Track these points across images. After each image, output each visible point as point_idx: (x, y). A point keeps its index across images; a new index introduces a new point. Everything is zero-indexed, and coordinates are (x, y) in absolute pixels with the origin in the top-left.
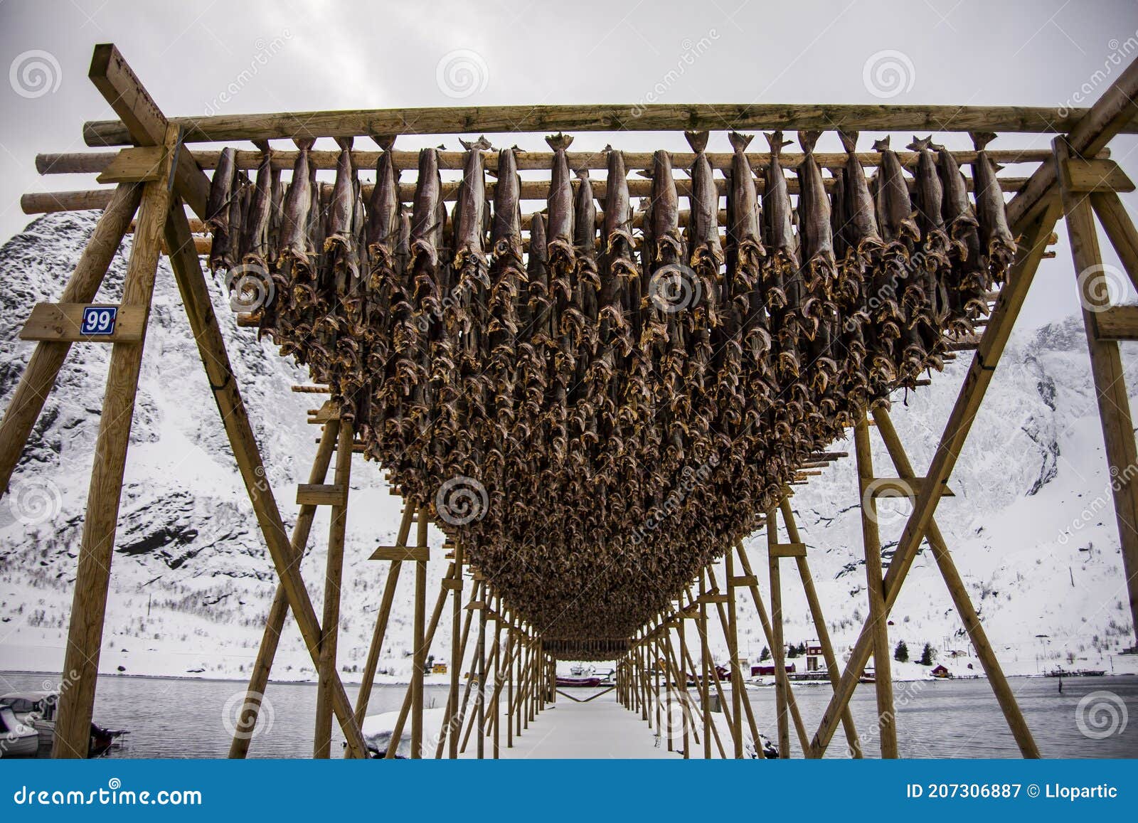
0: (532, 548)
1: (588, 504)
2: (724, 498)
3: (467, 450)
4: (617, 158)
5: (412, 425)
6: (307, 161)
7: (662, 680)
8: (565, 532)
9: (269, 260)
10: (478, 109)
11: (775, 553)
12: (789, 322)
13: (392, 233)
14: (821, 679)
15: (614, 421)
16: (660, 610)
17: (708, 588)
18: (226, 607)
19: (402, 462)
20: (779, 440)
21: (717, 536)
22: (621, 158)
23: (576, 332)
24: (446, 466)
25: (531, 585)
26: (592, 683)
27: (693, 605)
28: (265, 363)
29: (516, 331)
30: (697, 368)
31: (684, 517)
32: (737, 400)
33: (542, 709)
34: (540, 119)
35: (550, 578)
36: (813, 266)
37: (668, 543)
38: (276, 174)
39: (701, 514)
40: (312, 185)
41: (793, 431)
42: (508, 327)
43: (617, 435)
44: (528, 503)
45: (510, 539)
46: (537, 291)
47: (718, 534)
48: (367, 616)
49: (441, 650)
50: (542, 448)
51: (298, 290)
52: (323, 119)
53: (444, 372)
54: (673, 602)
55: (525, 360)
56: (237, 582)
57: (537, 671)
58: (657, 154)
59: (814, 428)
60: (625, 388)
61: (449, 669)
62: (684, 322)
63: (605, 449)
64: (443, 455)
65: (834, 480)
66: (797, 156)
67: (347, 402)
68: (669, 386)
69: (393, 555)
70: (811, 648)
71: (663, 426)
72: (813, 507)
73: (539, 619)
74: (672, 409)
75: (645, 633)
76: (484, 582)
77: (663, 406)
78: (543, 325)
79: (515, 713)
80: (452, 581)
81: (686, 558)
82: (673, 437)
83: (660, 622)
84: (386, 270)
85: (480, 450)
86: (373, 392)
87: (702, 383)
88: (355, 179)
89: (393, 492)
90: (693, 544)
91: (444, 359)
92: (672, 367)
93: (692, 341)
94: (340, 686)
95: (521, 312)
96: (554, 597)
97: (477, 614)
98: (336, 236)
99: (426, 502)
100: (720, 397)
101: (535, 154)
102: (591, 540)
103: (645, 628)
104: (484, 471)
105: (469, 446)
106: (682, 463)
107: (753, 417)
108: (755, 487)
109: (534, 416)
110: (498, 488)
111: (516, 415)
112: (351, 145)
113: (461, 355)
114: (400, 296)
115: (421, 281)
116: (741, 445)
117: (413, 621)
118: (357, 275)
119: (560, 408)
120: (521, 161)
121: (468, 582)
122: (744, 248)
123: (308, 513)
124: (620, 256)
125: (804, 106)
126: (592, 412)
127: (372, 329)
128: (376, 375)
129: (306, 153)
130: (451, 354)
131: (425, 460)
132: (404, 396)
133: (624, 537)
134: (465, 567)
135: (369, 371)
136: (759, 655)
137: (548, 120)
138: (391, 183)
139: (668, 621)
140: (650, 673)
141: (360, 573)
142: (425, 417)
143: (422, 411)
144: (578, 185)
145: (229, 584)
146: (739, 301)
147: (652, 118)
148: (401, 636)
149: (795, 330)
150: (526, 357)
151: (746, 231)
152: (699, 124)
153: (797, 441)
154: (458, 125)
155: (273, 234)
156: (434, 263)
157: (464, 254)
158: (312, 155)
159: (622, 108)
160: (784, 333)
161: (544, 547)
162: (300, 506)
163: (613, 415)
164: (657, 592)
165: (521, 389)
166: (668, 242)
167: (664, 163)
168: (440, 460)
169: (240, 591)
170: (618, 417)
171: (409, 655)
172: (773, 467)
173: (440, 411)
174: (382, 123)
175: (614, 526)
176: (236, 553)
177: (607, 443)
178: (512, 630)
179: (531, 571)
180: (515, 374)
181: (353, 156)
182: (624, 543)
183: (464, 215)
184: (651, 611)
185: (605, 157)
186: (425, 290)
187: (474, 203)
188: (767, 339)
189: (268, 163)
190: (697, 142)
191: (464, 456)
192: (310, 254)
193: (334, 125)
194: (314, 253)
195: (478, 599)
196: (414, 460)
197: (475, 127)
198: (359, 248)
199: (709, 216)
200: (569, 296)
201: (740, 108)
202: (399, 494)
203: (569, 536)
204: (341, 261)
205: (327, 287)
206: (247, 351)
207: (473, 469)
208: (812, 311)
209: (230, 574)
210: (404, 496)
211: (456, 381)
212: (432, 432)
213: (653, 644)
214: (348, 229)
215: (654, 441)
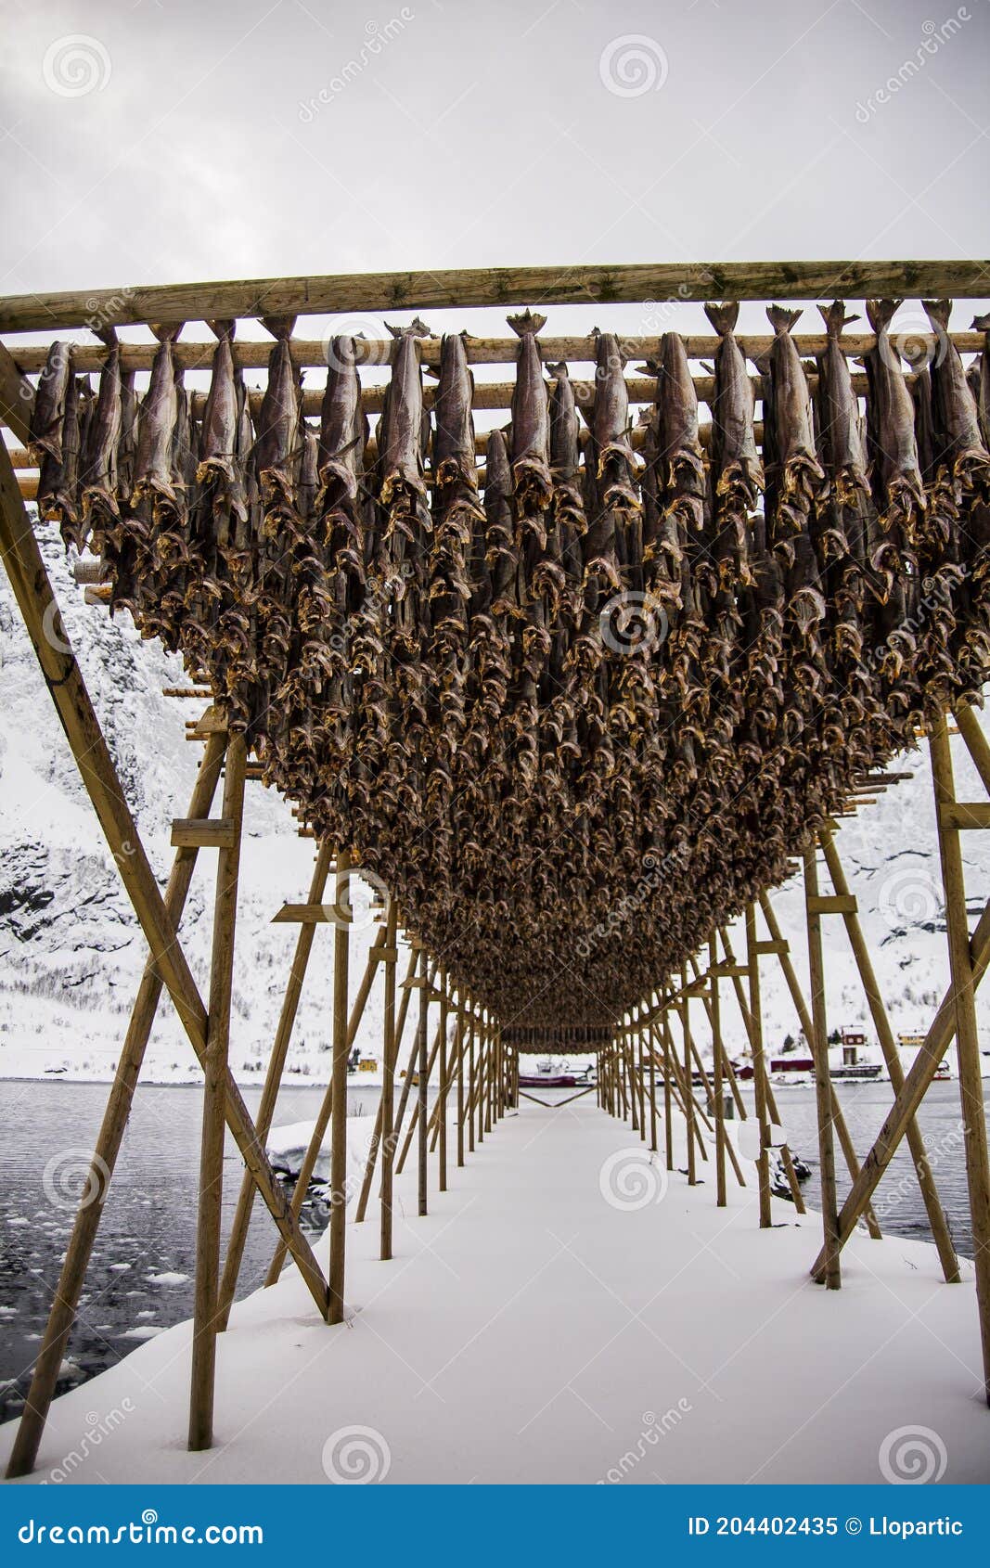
0: (488, 905)
1: (563, 843)
2: (748, 834)
3: (401, 771)
4: (610, 345)
5: (326, 737)
6: (168, 358)
7: (659, 1078)
8: (534, 884)
9: (120, 494)
10: (411, 276)
11: (815, 907)
12: (850, 581)
13: (292, 454)
14: (861, 1076)
15: (603, 726)
16: (656, 988)
17: (721, 956)
18: (93, 990)
19: (314, 789)
20: (826, 753)
21: (736, 887)
22: (614, 344)
23: (552, 595)
24: (373, 794)
25: (486, 955)
26: (566, 1083)
27: (701, 981)
28: (135, 675)
29: (469, 596)
30: (721, 647)
31: (692, 862)
32: (772, 694)
33: (501, 1116)
34: (500, 287)
35: (512, 946)
36: (890, 491)
37: (670, 898)
38: (127, 377)
39: (715, 856)
40: (178, 390)
41: (847, 740)
42: (457, 590)
43: (606, 746)
44: (485, 844)
45: (459, 894)
46: (498, 539)
47: (738, 883)
48: (273, 998)
49: (369, 1041)
50: (503, 767)
51: (161, 542)
52: (191, 294)
53: (368, 659)
54: (673, 977)
55: (481, 639)
56: (105, 958)
57: (494, 1067)
58: (665, 337)
59: (875, 735)
60: (619, 679)
61: (381, 1066)
62: (702, 582)
63: (589, 767)
64: (370, 779)
65: (879, 819)
66: (865, 338)
67: (237, 706)
68: (680, 675)
69: (305, 915)
70: (849, 1037)
71: (668, 734)
72: (852, 853)
73: (497, 1001)
74: (684, 708)
75: (636, 1017)
76: (425, 953)
77: (670, 706)
78: (506, 588)
79: (467, 1122)
80: (383, 950)
81: (694, 918)
82: (682, 750)
83: (655, 1003)
84: (286, 510)
85: (420, 770)
86: (273, 691)
87: (727, 669)
88: (239, 383)
89: (302, 833)
90: (703, 898)
91: (369, 639)
92: (686, 647)
93: (714, 609)
94: (235, 1089)
95: (475, 570)
96: (517, 971)
97: (416, 993)
98: (212, 460)
99: (346, 844)
100: (749, 691)
101: (492, 340)
102: (568, 894)
103: (635, 1010)
104: (425, 800)
105: (405, 765)
106: (693, 787)
107: (793, 718)
108: (790, 819)
109: (492, 721)
110: (443, 823)
111: (468, 720)
112: (232, 334)
113: (393, 633)
114: (304, 550)
115: (334, 522)
116: (773, 759)
117: (332, 1004)
118: (244, 517)
119: (529, 709)
120: (473, 351)
121: (404, 953)
122: (793, 468)
123: (187, 858)
124: (616, 482)
125: (877, 263)
126: (572, 715)
127: (268, 597)
128: (275, 666)
129: (169, 347)
130: (378, 630)
131: (345, 785)
132: (314, 695)
133: (611, 890)
134: (400, 933)
135: (265, 660)
136: (781, 1045)
137: (510, 289)
138: (290, 385)
139: (665, 1001)
140: (641, 1070)
141: (264, 945)
142: (343, 724)
143: (339, 715)
144: (553, 387)
145: (95, 960)
146: (781, 550)
147: (659, 283)
148: (316, 1024)
149: (857, 594)
150: (483, 634)
151: (795, 444)
152: (727, 290)
153: (851, 753)
154: (383, 298)
155: (124, 462)
156: (353, 495)
157: (395, 482)
158: (178, 349)
159: (616, 269)
160: (843, 596)
161: (504, 904)
162: (176, 849)
163: (602, 718)
164: (652, 964)
165: (476, 683)
166: (684, 460)
167: (676, 349)
168: (364, 785)
169: (109, 969)
170: (609, 721)
171: (327, 1048)
172: (815, 791)
173: (364, 714)
174: (275, 297)
175: (598, 875)
176: (103, 920)
177: (593, 758)
178: (463, 1015)
179: (488, 936)
180: (467, 661)
181: (235, 348)
182: (612, 897)
183: (394, 426)
184: (645, 988)
185: (593, 343)
186: (341, 538)
187: (407, 410)
188: (820, 603)
189: (114, 360)
190: (724, 320)
191: (398, 779)
192: (176, 486)
193: (207, 303)
194: (182, 486)
195: (418, 974)
196: (330, 785)
197: (407, 300)
198: (247, 480)
199: (742, 423)
200: (544, 543)
201: (785, 268)
202: (312, 835)
203: (538, 887)
204: (221, 499)
205: (203, 536)
206: (112, 660)
207: (410, 797)
208: (884, 561)
209: (96, 947)
210: (318, 837)
211: (386, 674)
212: (354, 746)
213: (646, 1032)
214: (229, 449)
215: (656, 756)
